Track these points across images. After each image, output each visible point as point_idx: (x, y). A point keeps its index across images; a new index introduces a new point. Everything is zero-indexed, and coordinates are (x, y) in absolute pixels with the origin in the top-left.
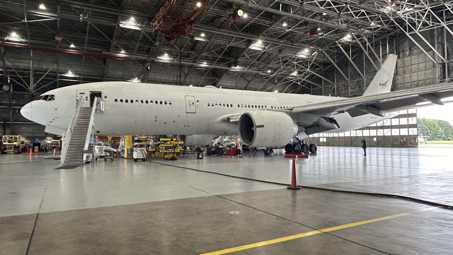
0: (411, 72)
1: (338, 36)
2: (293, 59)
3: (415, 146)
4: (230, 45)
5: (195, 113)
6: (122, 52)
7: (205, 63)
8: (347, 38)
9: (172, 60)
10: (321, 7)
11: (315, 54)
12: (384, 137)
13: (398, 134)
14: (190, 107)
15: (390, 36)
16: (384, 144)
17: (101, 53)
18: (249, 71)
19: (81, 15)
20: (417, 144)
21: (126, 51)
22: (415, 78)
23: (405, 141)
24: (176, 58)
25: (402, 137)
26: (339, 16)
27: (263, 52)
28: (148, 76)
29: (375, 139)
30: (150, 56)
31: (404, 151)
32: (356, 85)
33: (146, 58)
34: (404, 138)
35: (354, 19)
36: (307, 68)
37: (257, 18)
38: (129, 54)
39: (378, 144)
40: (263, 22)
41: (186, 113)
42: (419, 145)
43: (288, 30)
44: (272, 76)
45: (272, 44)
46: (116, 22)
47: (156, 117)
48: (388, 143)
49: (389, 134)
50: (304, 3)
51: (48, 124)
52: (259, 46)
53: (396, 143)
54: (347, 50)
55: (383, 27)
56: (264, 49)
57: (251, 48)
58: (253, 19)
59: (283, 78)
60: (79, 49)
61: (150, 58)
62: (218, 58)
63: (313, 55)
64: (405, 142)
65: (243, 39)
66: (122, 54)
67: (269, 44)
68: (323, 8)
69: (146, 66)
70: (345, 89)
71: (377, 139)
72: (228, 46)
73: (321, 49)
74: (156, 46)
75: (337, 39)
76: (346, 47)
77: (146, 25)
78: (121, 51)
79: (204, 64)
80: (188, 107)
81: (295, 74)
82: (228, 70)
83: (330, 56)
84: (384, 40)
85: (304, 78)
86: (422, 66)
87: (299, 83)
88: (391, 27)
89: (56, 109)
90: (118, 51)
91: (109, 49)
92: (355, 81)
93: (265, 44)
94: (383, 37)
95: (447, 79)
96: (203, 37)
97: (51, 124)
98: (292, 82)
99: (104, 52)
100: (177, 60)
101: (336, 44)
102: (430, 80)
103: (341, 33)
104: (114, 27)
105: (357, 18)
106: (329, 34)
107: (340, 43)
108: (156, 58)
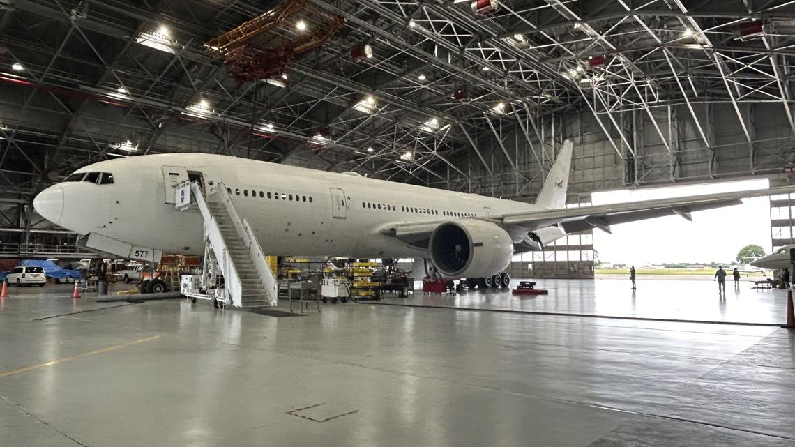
0: (585, 169)
1: (488, 104)
2: (415, 134)
3: (590, 276)
4: (324, 99)
5: (345, 218)
6: (120, 90)
7: (271, 126)
8: (499, 108)
9: (212, 115)
10: (485, 59)
11: (447, 129)
12: (544, 263)
13: (566, 260)
14: (339, 208)
15: (556, 112)
16: (545, 274)
17: (78, 87)
18: (339, 145)
19: (74, 11)
20: (593, 274)
21: (128, 89)
22: (590, 178)
23: (576, 269)
24: (220, 113)
25: (572, 263)
26: (505, 75)
27: (372, 116)
28: (156, 139)
29: (530, 266)
30: (173, 103)
31: (575, 283)
32: (501, 181)
33: (165, 106)
34: (575, 265)
35: (521, 82)
36: (433, 149)
37: (386, 62)
38: (134, 96)
39: (534, 274)
40: (390, 68)
41: (333, 217)
42: (596, 275)
43: (423, 87)
44: (372, 157)
45: (391, 105)
46: (131, 33)
47: (289, 224)
48: (549, 272)
49: (552, 259)
50: (466, 49)
51: (95, 231)
52: (369, 106)
53: (561, 272)
54: (496, 125)
55: (554, 99)
56: (375, 111)
57: (356, 109)
58: (378, 63)
59: (387, 162)
60: (32, 74)
61: (173, 107)
62: (295, 119)
63: (443, 129)
64: (575, 271)
65: (349, 91)
66: (121, 94)
67: (386, 103)
68: (487, 60)
69: (157, 121)
70: (482, 187)
71: (534, 267)
72: (320, 100)
73: (458, 120)
74: (191, 87)
75: (485, 109)
76: (496, 120)
77: (189, 46)
78: (117, 88)
79: (269, 128)
80: (336, 207)
81: (408, 156)
82: (306, 140)
83: (469, 132)
84: (548, 118)
85: (421, 164)
86: (599, 160)
87: (411, 172)
88: (561, 99)
89: (118, 202)
90: (114, 88)
91: (95, 83)
92: (499, 175)
93: (380, 103)
94: (548, 112)
95: (637, 182)
96: (283, 81)
97: (102, 231)
98: (400, 169)
99: (82, 87)
100: (222, 116)
101: (483, 115)
102: (611, 181)
103: (494, 100)
104: (124, 43)
105: (526, 81)
106: (478, 100)
107: (488, 115)
108: (184, 107)
